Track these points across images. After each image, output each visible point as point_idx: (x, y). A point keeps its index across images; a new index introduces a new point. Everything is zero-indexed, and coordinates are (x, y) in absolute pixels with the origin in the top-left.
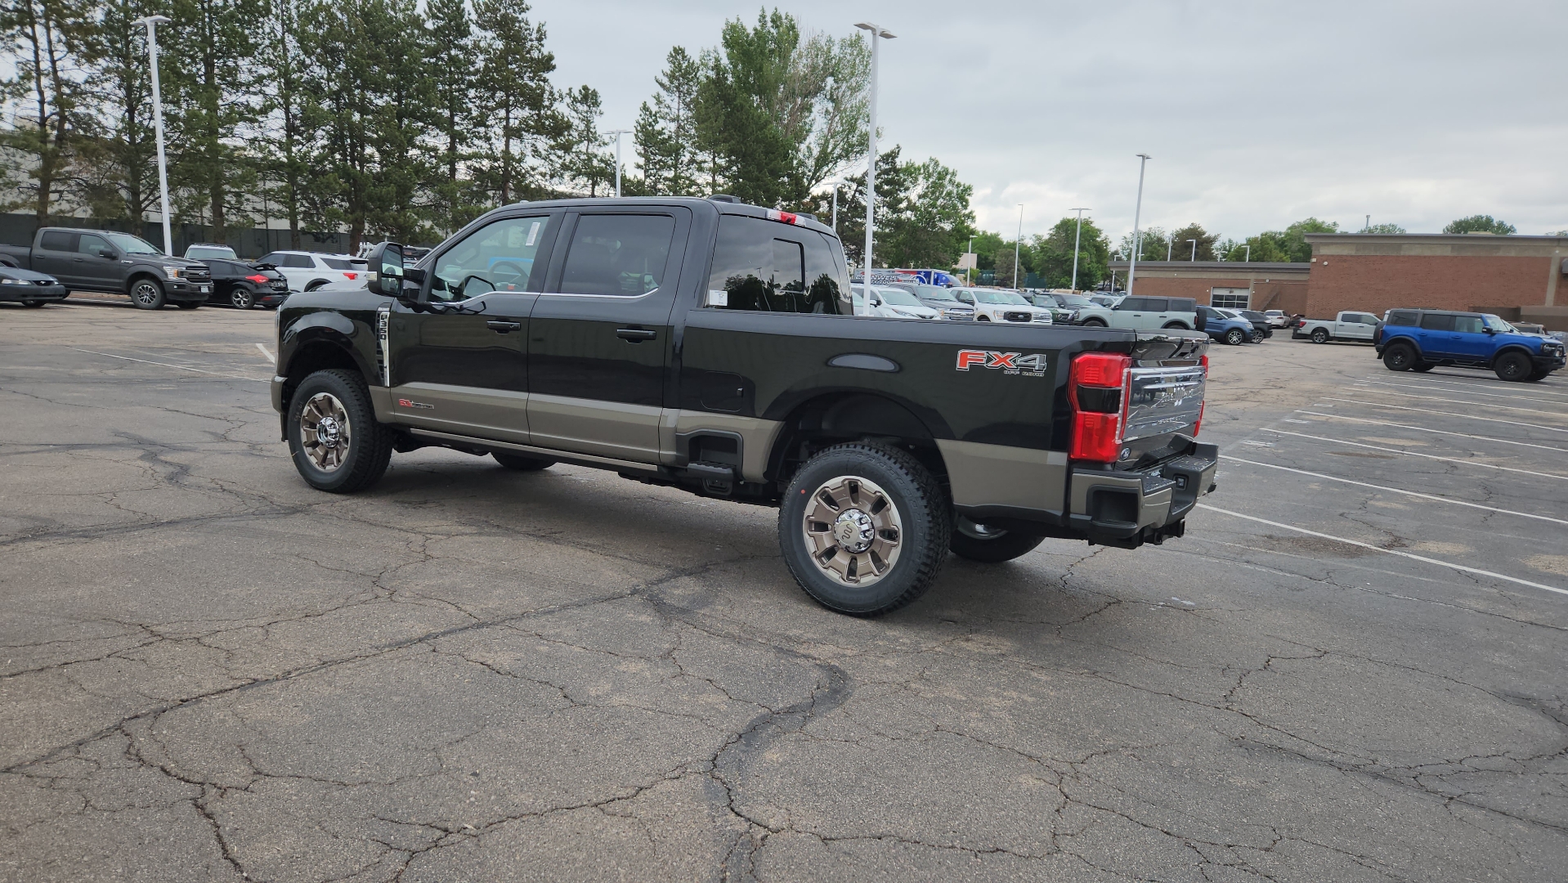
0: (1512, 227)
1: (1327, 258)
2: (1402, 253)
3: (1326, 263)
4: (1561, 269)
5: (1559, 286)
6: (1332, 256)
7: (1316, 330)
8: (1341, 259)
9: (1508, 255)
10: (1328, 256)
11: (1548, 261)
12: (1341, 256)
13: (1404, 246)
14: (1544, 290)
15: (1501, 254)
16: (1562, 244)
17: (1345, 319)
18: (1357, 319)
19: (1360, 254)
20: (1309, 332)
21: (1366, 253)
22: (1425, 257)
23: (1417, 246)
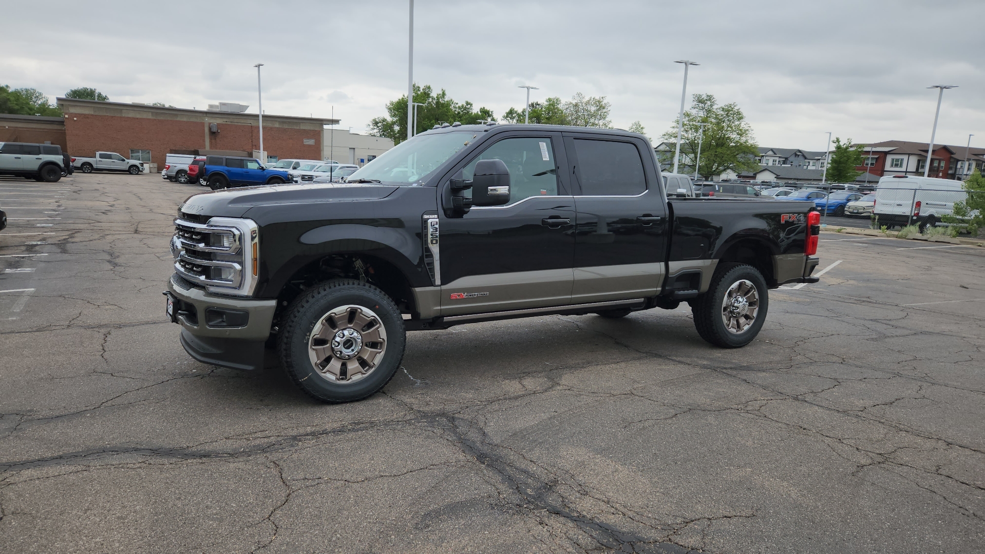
0: (106, 96)
1: (76, 115)
2: (123, 115)
3: (75, 119)
4: (210, 129)
5: (211, 139)
6: (79, 114)
7: (84, 164)
8: (86, 116)
9: (182, 120)
10: (76, 114)
11: (203, 124)
12: (85, 115)
13: (124, 111)
14: (204, 141)
15: (178, 119)
16: (208, 115)
17: (102, 156)
18: (109, 157)
19: (96, 114)
20: (79, 165)
21: (101, 114)
22: (137, 119)
23: (131, 111)
